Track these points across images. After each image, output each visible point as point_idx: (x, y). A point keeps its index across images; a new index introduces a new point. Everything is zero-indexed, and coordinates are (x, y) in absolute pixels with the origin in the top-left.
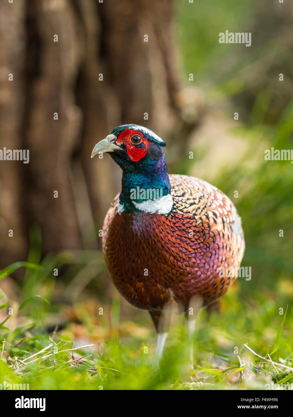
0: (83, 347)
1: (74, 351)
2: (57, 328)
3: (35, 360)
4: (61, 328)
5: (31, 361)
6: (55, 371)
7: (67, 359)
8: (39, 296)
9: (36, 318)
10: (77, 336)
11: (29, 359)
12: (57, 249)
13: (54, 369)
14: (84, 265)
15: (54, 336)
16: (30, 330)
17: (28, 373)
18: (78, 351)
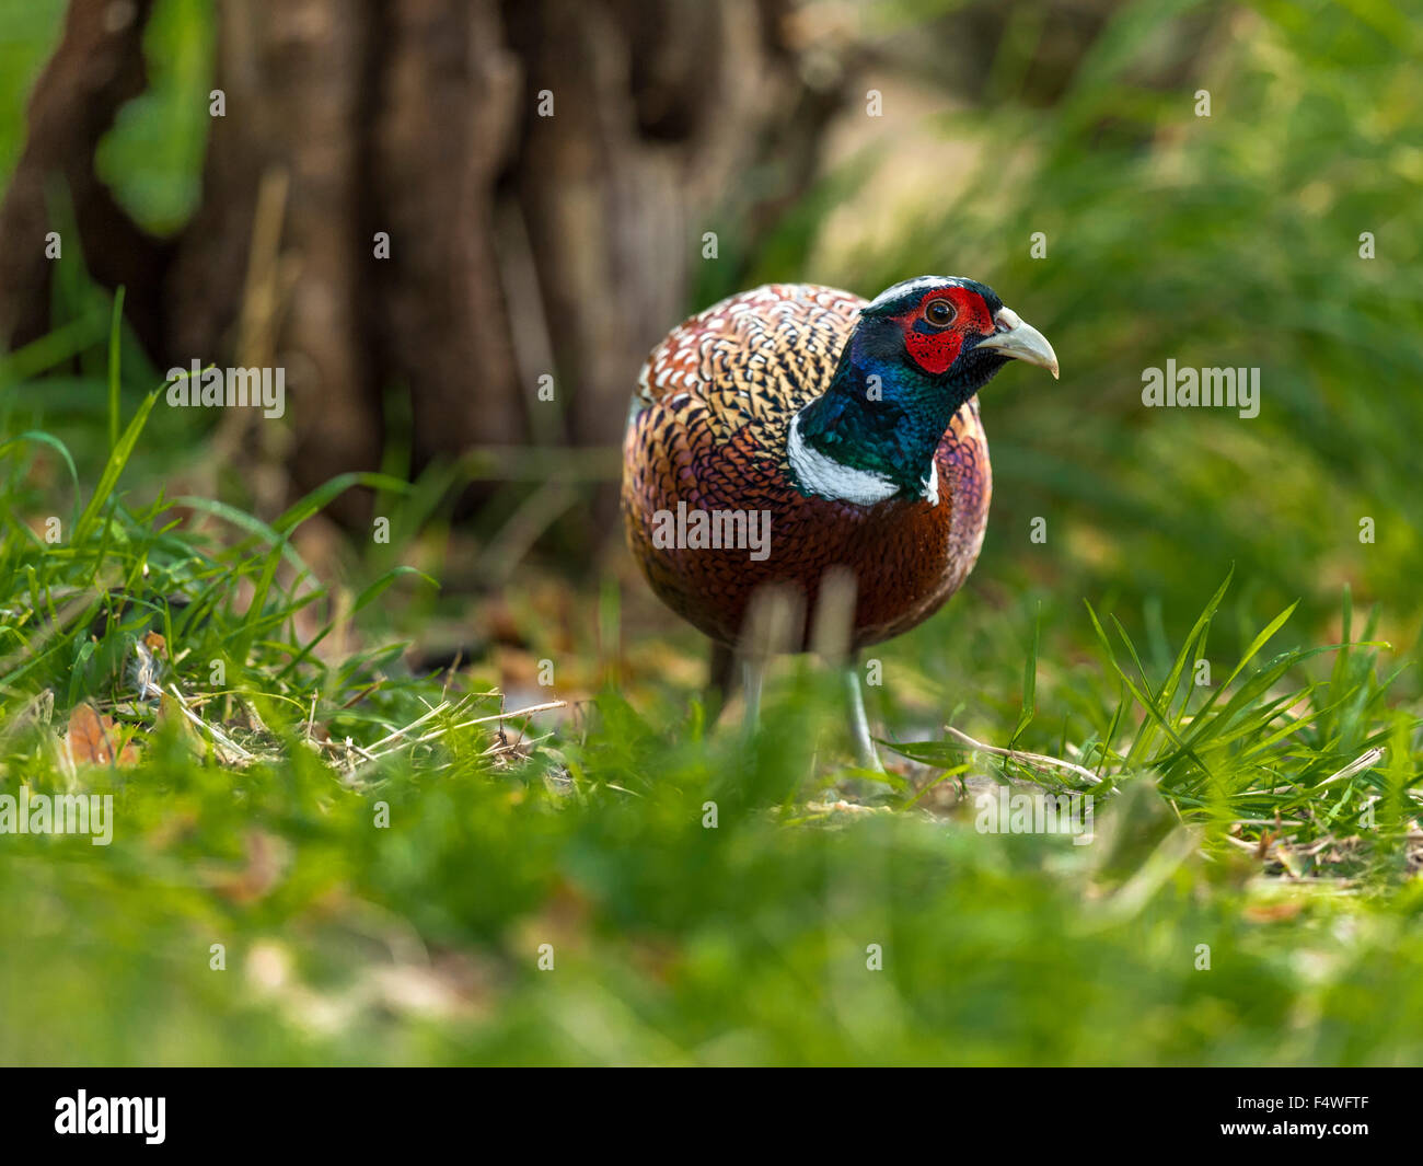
0: (532, 709)
1: (508, 721)
2: (457, 660)
3: (400, 747)
4: (469, 659)
5: (390, 751)
6: (453, 777)
7: (484, 745)
8: (409, 569)
9: (402, 630)
10: (510, 681)
11: (385, 744)
12: (457, 443)
13: (452, 770)
14: (532, 487)
15: (450, 680)
16: (385, 665)
17: (382, 782)
18: (517, 723)
